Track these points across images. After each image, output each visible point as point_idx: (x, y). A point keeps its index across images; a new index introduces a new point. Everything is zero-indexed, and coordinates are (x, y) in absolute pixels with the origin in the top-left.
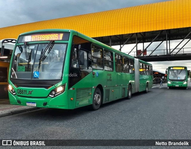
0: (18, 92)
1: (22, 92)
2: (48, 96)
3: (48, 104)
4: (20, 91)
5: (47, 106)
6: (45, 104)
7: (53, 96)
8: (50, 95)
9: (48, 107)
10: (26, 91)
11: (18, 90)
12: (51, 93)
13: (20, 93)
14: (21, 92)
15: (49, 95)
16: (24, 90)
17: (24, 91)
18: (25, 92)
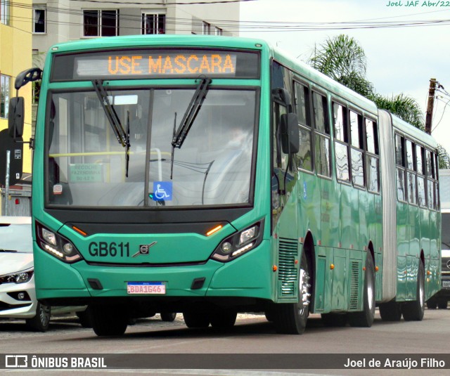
0: (94, 252)
1: (111, 249)
2: (211, 257)
3: (207, 282)
4: (101, 249)
5: (204, 289)
6: (198, 283)
7: (226, 258)
8: (216, 256)
9: (208, 295)
10: (127, 245)
11: (93, 243)
12: (218, 249)
13: (101, 255)
14: (105, 249)
15: (213, 253)
16: (119, 243)
17: (121, 245)
18: (125, 249)
